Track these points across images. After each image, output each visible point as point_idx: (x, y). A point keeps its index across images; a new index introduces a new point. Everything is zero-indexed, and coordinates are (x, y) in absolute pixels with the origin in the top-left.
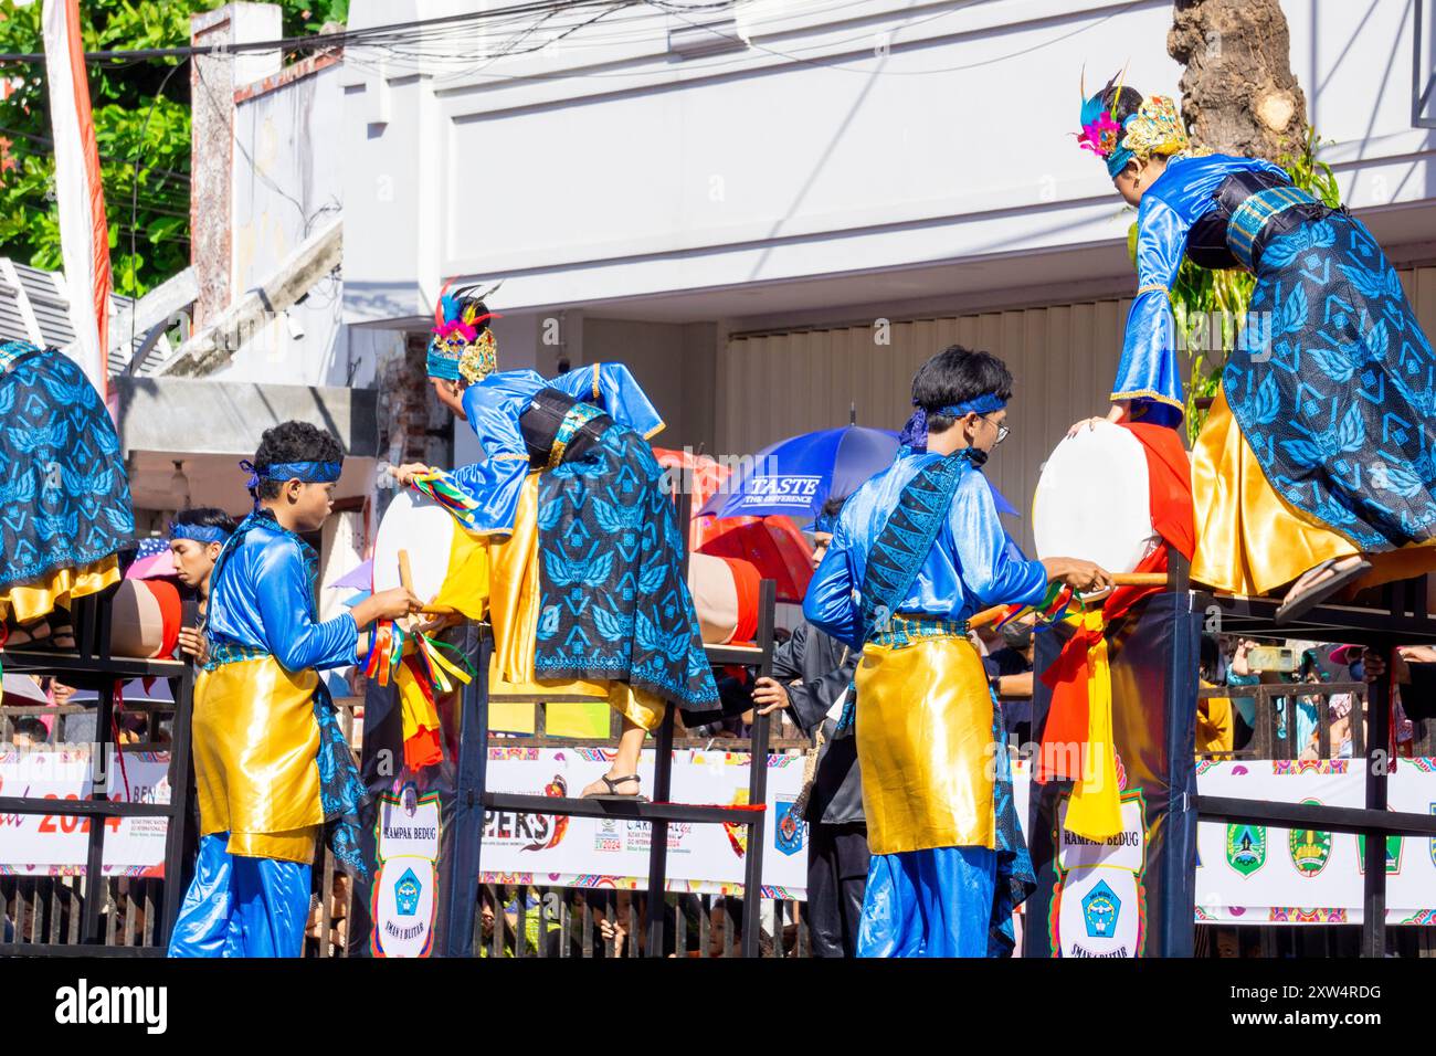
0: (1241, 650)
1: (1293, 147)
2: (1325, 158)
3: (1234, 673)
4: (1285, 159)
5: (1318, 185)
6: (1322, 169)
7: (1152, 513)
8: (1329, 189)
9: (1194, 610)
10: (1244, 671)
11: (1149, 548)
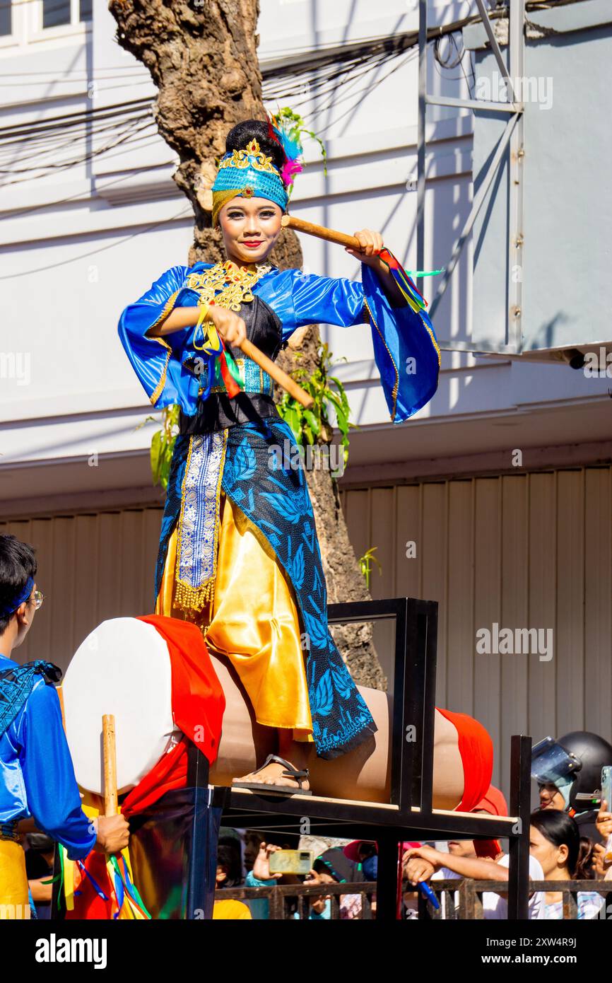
0: (262, 854)
1: (308, 363)
2: (339, 375)
3: (255, 877)
4: (301, 373)
5: (332, 400)
6: (336, 385)
7: (174, 709)
8: (341, 403)
9: (213, 805)
10: (266, 875)
11: (170, 742)
